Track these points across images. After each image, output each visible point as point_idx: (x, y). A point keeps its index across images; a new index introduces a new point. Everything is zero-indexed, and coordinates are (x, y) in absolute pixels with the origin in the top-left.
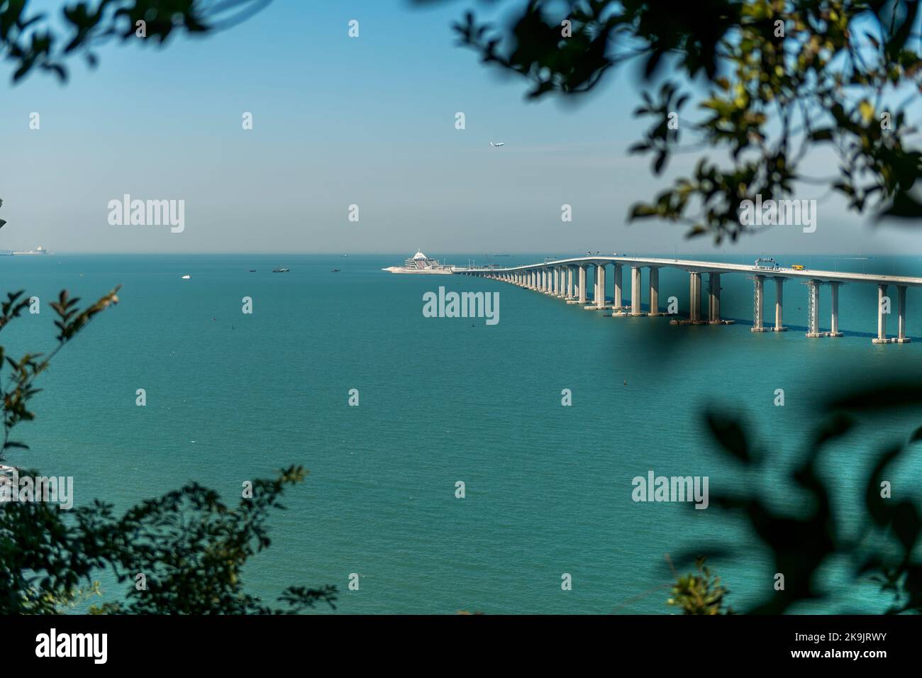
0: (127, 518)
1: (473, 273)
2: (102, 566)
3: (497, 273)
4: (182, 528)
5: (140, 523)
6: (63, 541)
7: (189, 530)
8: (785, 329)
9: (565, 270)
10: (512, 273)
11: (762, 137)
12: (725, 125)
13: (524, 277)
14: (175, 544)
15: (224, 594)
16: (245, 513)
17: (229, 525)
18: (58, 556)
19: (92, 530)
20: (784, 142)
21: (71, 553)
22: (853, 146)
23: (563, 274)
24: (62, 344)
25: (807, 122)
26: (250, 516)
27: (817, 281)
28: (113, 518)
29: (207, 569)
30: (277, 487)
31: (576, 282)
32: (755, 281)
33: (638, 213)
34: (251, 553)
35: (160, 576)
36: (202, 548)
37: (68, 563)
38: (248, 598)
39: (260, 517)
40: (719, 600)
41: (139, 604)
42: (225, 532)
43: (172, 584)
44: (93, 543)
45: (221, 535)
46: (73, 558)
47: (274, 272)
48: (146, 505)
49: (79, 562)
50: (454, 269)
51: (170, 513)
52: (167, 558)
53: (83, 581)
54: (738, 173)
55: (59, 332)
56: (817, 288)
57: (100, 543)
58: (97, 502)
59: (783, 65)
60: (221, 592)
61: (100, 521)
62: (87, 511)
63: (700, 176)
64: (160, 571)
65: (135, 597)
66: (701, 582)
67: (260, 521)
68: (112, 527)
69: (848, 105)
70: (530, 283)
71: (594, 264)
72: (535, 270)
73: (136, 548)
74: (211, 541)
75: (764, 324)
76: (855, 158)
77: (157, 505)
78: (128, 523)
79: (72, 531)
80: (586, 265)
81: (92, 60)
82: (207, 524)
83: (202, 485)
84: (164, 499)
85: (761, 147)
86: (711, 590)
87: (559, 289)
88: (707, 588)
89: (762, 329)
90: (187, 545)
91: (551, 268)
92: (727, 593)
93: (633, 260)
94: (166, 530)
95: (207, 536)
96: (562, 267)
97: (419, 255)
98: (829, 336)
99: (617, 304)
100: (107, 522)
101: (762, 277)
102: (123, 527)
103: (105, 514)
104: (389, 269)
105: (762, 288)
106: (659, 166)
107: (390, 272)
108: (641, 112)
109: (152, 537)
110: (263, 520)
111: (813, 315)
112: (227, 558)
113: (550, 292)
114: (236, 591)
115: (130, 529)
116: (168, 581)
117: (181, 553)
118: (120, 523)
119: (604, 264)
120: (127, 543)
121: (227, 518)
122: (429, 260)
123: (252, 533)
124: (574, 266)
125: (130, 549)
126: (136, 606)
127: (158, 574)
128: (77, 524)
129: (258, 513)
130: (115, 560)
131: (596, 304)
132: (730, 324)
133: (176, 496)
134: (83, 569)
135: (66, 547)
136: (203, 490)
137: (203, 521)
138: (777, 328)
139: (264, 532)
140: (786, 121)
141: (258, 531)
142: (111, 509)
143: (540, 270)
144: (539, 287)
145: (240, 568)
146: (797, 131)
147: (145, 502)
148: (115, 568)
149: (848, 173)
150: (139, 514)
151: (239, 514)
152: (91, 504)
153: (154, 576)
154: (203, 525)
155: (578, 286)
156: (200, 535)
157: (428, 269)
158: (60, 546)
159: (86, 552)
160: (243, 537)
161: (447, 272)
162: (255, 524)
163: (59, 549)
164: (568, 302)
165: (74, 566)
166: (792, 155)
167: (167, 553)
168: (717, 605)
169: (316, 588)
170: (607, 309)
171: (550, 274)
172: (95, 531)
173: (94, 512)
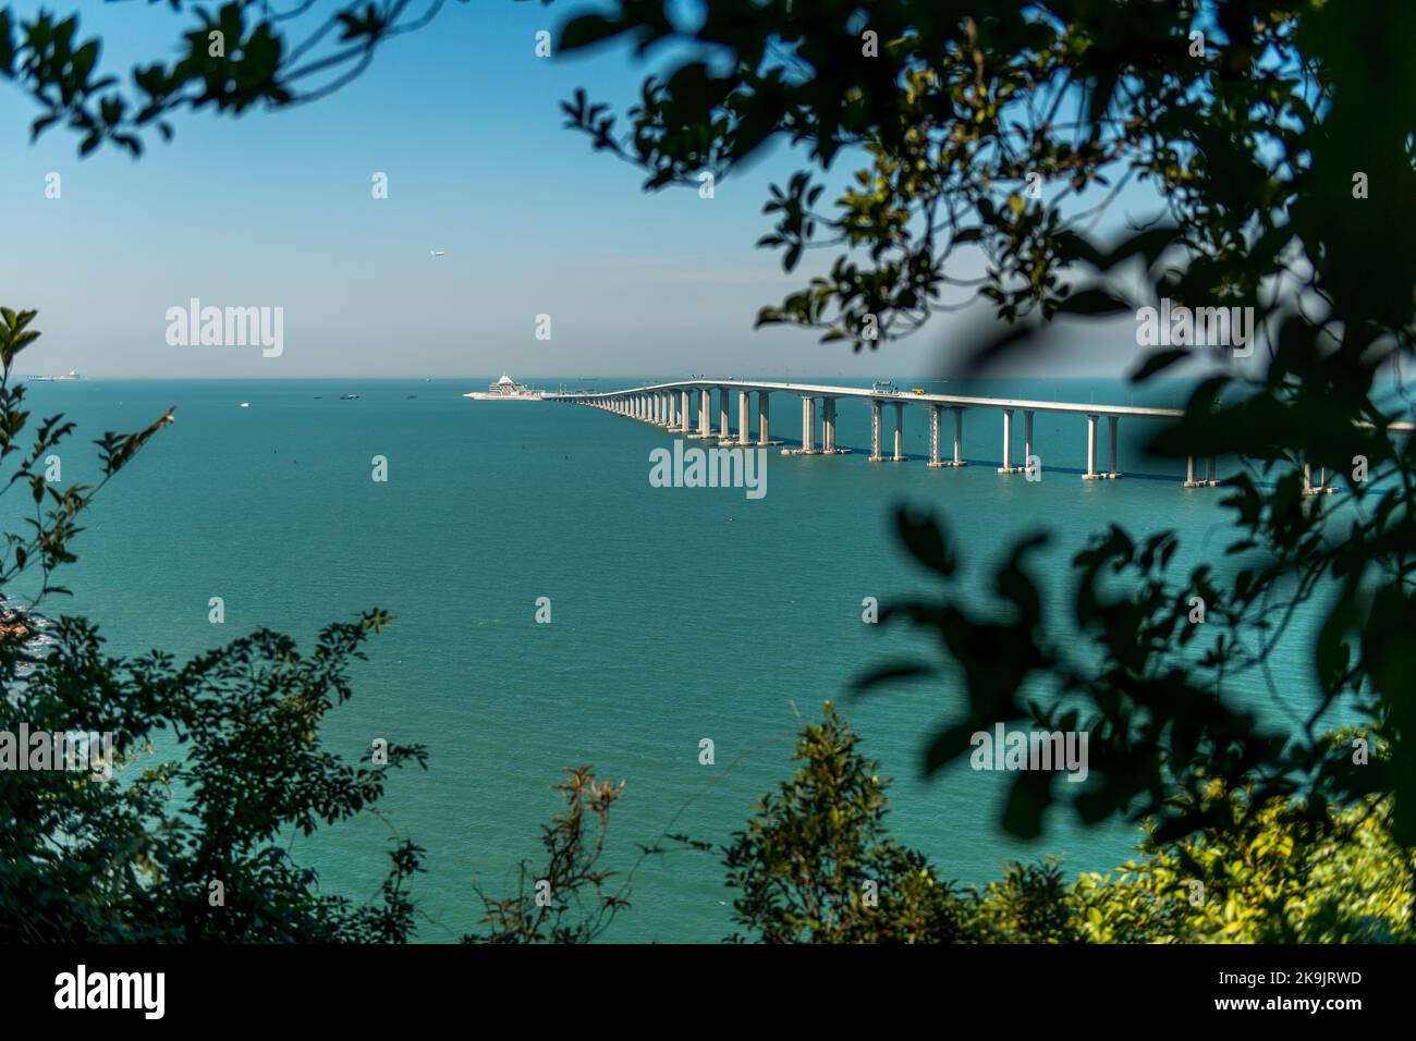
0: (187, 670)
1: (565, 399)
2: (161, 725)
3: (591, 399)
4: (252, 680)
5: (204, 676)
6: (116, 696)
7: (259, 682)
8: (906, 458)
9: (666, 395)
10: (608, 398)
11: (906, 235)
12: (864, 221)
13: (622, 404)
14: (243, 698)
15: (300, 752)
16: (322, 663)
17: (304, 675)
18: (110, 714)
19: (148, 684)
20: (928, 240)
21: (124, 711)
22: (1002, 244)
23: (664, 400)
24: (109, 476)
25: (953, 219)
26: (327, 665)
27: (939, 406)
28: (174, 671)
29: (280, 726)
30: (358, 632)
31: (678, 408)
32: (874, 407)
33: (766, 318)
34: (330, 706)
35: (227, 735)
36: (274, 702)
37: (122, 721)
38: (327, 755)
39: (338, 666)
40: (849, 748)
41: (202, 766)
42: (299, 684)
43: (242, 743)
44: (150, 699)
45: (295, 686)
46: (127, 717)
47: (342, 398)
48: (210, 656)
49: (134, 720)
50: (544, 394)
51: (240, 664)
52: (234, 714)
53: (139, 741)
54: (879, 272)
55: (105, 465)
56: (939, 414)
57: (158, 698)
58: (155, 653)
59: (926, 158)
60: (296, 751)
61: (158, 673)
62: (142, 662)
63: (837, 276)
64: (227, 728)
65: (198, 759)
66: (830, 730)
67: (337, 671)
68: (170, 680)
69: (998, 201)
70: (627, 409)
71: (698, 389)
72: (634, 395)
73: (200, 704)
74: (285, 692)
75: (883, 454)
76: (1004, 257)
77: (223, 655)
78: (189, 675)
79: (126, 685)
80: (690, 390)
81: (167, 132)
82: (279, 675)
83: (273, 630)
84: (230, 649)
85: (904, 246)
86: (841, 738)
87: (660, 416)
88: (836, 735)
89: (880, 459)
90: (259, 699)
91: (651, 393)
92: (858, 740)
93: (741, 383)
94: (233, 683)
95: (281, 688)
96: (664, 392)
97: (504, 379)
98: (952, 465)
99: (724, 433)
100: (165, 675)
101: (880, 402)
102: (183, 680)
103: (164, 665)
104: (470, 395)
105: (880, 413)
106: (790, 261)
107: (472, 398)
108: (770, 208)
109: (217, 691)
110: (342, 669)
111: (935, 443)
112: (304, 712)
113: (650, 419)
114: (313, 748)
115: (192, 682)
116: (237, 738)
117: (251, 708)
118: (179, 676)
119: (709, 389)
120: (189, 698)
121: (300, 668)
122: (516, 385)
123: (329, 682)
124: (676, 391)
125: (193, 706)
126: (199, 769)
127: (225, 731)
128: (131, 678)
129: (335, 661)
130: (176, 717)
131: (701, 433)
132: (845, 453)
133: (244, 644)
134: (140, 729)
135: (120, 704)
136: (274, 636)
137: (275, 671)
138: (896, 458)
139: (343, 682)
140: (930, 217)
141: (337, 682)
142: (172, 660)
143: (638, 395)
144: (638, 414)
145: (317, 724)
146: (941, 227)
147: (209, 652)
148: (176, 726)
149: (994, 276)
150: (201, 666)
151: (314, 663)
152: (148, 655)
153: (221, 735)
154: (275, 676)
155: (681, 413)
156: (273, 688)
157: (514, 395)
158: (113, 703)
159: (142, 710)
160: (320, 688)
161: (536, 397)
162: (333, 673)
163: (111, 706)
164: (670, 431)
165: (128, 724)
166: (937, 254)
167: (235, 708)
168: (847, 754)
169: (404, 745)
170: (713, 438)
171: (650, 400)
172: (153, 684)
173: (151, 663)
